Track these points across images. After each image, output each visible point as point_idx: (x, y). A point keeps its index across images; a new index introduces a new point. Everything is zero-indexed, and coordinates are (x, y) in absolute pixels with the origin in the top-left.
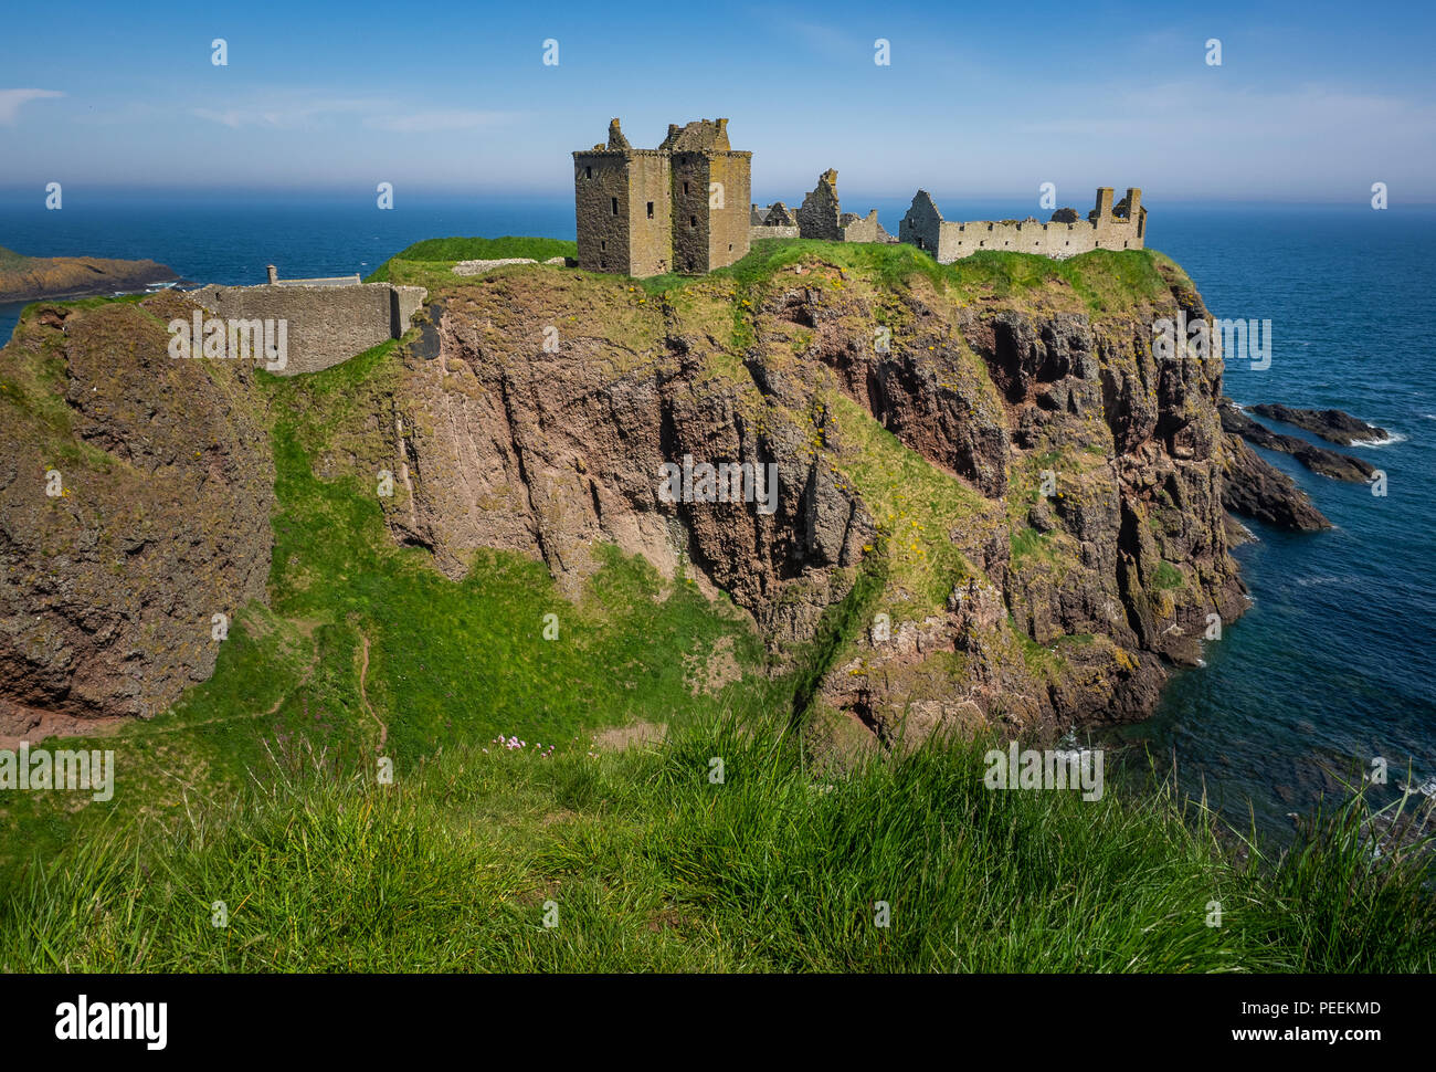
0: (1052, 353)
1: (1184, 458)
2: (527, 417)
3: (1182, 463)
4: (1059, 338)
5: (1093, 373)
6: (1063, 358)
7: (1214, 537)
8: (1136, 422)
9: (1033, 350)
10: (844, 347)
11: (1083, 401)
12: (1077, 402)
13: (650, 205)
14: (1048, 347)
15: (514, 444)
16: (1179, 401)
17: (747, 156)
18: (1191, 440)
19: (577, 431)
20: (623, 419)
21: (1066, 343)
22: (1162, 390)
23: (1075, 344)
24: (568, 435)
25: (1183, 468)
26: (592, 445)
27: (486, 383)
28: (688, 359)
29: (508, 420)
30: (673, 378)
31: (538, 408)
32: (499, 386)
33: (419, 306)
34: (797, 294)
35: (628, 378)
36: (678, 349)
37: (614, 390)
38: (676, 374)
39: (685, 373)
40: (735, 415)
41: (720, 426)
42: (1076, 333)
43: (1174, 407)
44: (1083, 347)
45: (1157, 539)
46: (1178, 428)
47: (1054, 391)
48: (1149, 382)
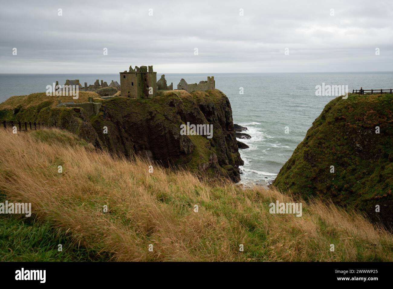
2: (123, 130)
5: (216, 113)
8: (223, 123)
10: (181, 111)
13: (139, 84)
15: (121, 136)
17: (156, 73)
20: (140, 129)
27: (114, 123)
28: (153, 115)
29: (120, 131)
30: (150, 119)
31: (124, 128)
32: (118, 123)
33: (101, 107)
34: (172, 100)
35: (141, 120)
36: (151, 113)
37: (138, 123)
38: (151, 118)
39: (152, 118)
40: (163, 126)
41: (161, 129)
42: (213, 106)
43: (228, 120)
44: (214, 109)
45: (229, 148)
46: (228, 125)
47: (210, 118)
48: (224, 115)
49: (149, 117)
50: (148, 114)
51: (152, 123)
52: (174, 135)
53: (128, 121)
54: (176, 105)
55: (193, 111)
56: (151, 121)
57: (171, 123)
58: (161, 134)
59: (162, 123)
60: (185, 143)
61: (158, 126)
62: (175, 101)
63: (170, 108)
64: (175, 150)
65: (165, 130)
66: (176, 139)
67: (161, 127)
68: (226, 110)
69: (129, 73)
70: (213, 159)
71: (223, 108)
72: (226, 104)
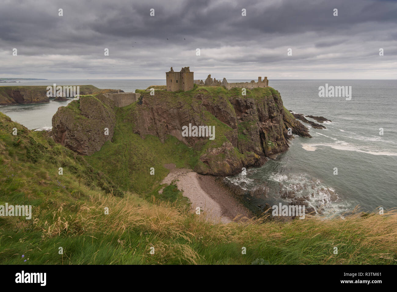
0: (247, 105)
2: (156, 114)
3: (274, 124)
5: (255, 108)
6: (249, 106)
8: (264, 116)
9: (243, 104)
10: (207, 103)
12: (252, 113)
13: (177, 81)
14: (246, 103)
15: (154, 118)
16: (273, 113)
17: (193, 73)
18: (276, 120)
19: (165, 117)
20: (172, 115)
21: (249, 103)
22: (269, 111)
23: (251, 103)
24: (163, 117)
26: (167, 119)
27: (149, 109)
28: (182, 105)
29: (153, 114)
30: (179, 108)
31: (158, 113)
32: (152, 109)
34: (199, 95)
35: (173, 108)
36: (180, 104)
39: (181, 107)
40: (189, 114)
42: (251, 101)
43: (272, 114)
44: (253, 104)
45: (269, 137)
46: (273, 118)
47: (248, 111)
48: (266, 110)
49: (179, 106)
50: (178, 104)
51: (181, 111)
52: (196, 122)
53: (161, 108)
54: (202, 98)
55: (219, 105)
56: (181, 109)
57: (194, 112)
58: (187, 120)
59: (188, 112)
61: (184, 113)
62: (202, 95)
63: (197, 100)
65: (190, 117)
66: (197, 125)
67: (187, 115)
68: (271, 106)
69: (170, 73)
70: (226, 146)
71: (268, 104)
72: (272, 100)
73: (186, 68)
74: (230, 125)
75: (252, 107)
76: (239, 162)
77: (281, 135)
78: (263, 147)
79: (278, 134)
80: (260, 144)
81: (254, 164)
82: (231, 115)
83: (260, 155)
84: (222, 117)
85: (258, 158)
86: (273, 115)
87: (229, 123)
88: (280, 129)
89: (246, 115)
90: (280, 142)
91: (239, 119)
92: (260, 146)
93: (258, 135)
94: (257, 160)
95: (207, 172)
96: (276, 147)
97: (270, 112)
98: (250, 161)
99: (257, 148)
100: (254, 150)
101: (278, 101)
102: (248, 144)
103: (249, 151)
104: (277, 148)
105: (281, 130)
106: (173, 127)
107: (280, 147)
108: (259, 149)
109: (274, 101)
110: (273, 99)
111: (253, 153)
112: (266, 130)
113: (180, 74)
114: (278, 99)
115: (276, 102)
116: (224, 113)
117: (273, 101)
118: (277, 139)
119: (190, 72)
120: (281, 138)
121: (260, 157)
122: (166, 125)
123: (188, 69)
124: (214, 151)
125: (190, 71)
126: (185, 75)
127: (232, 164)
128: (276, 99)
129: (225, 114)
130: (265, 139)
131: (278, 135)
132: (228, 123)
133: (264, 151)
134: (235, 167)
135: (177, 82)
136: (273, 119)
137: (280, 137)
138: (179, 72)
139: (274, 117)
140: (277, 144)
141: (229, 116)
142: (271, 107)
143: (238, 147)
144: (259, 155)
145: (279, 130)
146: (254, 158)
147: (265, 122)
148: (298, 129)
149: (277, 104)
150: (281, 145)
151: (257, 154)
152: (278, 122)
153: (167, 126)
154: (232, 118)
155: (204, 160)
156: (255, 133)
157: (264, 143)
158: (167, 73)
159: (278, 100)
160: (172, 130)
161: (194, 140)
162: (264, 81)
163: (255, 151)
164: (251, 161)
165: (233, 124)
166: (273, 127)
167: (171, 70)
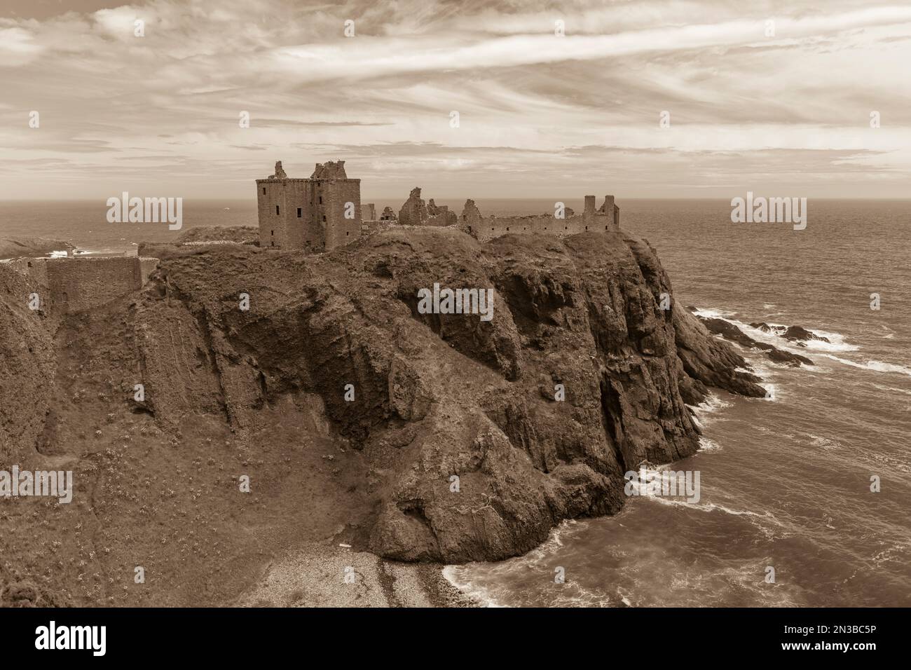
0: (551, 292)
1: (647, 355)
2: (219, 334)
3: (647, 359)
4: (555, 284)
5: (580, 303)
6: (559, 295)
7: (674, 405)
8: (612, 332)
9: (539, 291)
10: (412, 291)
11: (575, 322)
12: (570, 322)
13: (299, 210)
14: (549, 288)
15: (211, 351)
16: (641, 321)
17: (357, 182)
18: (652, 345)
19: (252, 342)
20: (281, 335)
21: (560, 287)
22: (629, 313)
23: (567, 287)
24: (247, 344)
25: (648, 362)
26: (262, 350)
27: (194, 314)
28: (318, 298)
29: (208, 336)
30: (309, 310)
31: (226, 329)
32: (203, 315)
33: (155, 269)
34: (383, 260)
35: (282, 310)
36: (312, 293)
37: (274, 317)
38: (311, 307)
39: (317, 307)
40: (346, 331)
41: (338, 338)
42: (565, 281)
43: (638, 325)
44: (571, 289)
45: (633, 406)
46: (641, 338)
47: (558, 316)
48: (618, 309)
49: (308, 303)
50: (304, 295)
51: (314, 320)
52: (373, 361)
53: (241, 311)
54: (394, 272)
56: (314, 315)
57: (367, 325)
58: (339, 355)
59: (341, 324)
60: (401, 386)
61: (329, 329)
62: (393, 262)
63: (376, 280)
64: (377, 404)
65: (350, 343)
66: (378, 371)
67: (340, 334)
68: (633, 294)
69: (270, 181)
70: (487, 447)
71: (623, 290)
72: (635, 275)
73: (331, 164)
74: (496, 367)
75: (570, 303)
76: (537, 503)
77: (672, 397)
78: (615, 445)
79: (664, 394)
80: (604, 431)
81: (590, 508)
82: (500, 331)
83: (608, 473)
84: (468, 338)
85: (602, 485)
86: (642, 329)
87: (495, 358)
88: (669, 375)
89: (551, 329)
90: (670, 424)
91: (528, 346)
92: (605, 438)
93: (597, 398)
94: (598, 493)
95: (420, 550)
96: (661, 442)
97: (633, 318)
98: (574, 497)
99: (596, 448)
100: (585, 455)
101: (657, 279)
102: (564, 435)
103: (568, 460)
104: (665, 443)
105: (671, 379)
106: (283, 380)
107: (674, 441)
108: (604, 451)
109: (641, 276)
110: (639, 272)
111: (580, 468)
112: (622, 382)
113: (309, 186)
114: (654, 270)
115: (650, 283)
116: (472, 322)
117: (641, 278)
118: (661, 412)
119: (346, 181)
120: (674, 408)
121: (607, 480)
122: (257, 373)
123: (338, 167)
124: (442, 467)
125: (349, 177)
126: (330, 190)
127: (509, 516)
128: (648, 271)
129: (479, 329)
130: (620, 412)
131: (663, 399)
132: (490, 361)
133: (619, 458)
134: (523, 523)
135: (299, 216)
136: (642, 341)
137: (670, 406)
138: (306, 181)
139: (647, 333)
140: (661, 430)
141: (493, 335)
142: (633, 299)
143: (528, 447)
144: (603, 473)
145: (667, 379)
146: (587, 487)
147: (616, 354)
148: (726, 370)
149: (655, 289)
150: (678, 430)
151: (598, 469)
152: (661, 352)
153: (262, 378)
154: (502, 340)
155: (409, 505)
156: (585, 392)
157: (618, 426)
158: (259, 182)
159: (657, 273)
160: (282, 392)
161: (365, 428)
162: (603, 209)
163: (592, 461)
164: (579, 499)
165: (507, 363)
166: (644, 368)
167: (277, 174)
